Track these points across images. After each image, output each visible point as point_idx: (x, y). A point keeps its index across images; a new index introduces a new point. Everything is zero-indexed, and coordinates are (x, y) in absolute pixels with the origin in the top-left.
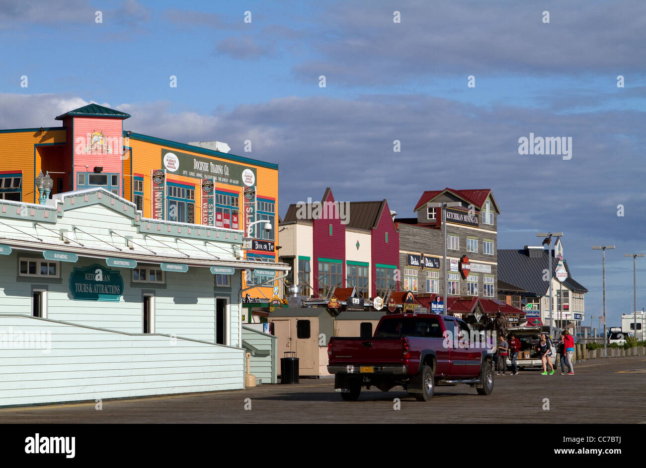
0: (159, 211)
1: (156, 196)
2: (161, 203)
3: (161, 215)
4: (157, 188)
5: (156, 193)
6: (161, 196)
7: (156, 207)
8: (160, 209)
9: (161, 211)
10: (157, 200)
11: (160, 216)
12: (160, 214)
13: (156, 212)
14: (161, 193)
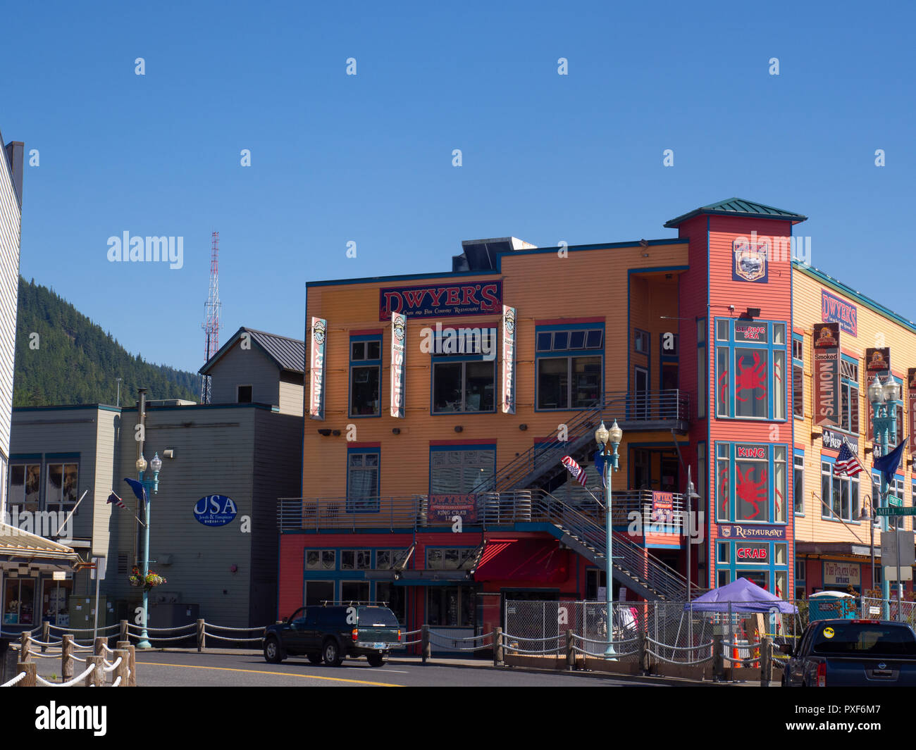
0: (829, 396)
1: (821, 369)
2: (832, 382)
3: (831, 403)
4: (824, 355)
5: (821, 364)
6: (832, 369)
7: (822, 389)
8: (828, 393)
9: (832, 396)
10: (823, 376)
11: (829, 405)
12: (829, 401)
13: (822, 397)
14: (831, 364)
